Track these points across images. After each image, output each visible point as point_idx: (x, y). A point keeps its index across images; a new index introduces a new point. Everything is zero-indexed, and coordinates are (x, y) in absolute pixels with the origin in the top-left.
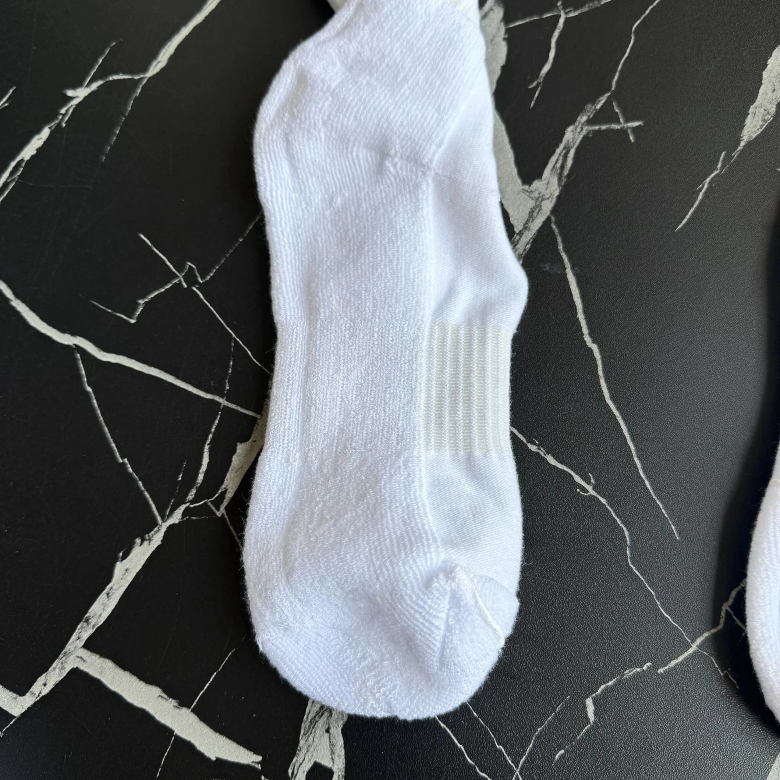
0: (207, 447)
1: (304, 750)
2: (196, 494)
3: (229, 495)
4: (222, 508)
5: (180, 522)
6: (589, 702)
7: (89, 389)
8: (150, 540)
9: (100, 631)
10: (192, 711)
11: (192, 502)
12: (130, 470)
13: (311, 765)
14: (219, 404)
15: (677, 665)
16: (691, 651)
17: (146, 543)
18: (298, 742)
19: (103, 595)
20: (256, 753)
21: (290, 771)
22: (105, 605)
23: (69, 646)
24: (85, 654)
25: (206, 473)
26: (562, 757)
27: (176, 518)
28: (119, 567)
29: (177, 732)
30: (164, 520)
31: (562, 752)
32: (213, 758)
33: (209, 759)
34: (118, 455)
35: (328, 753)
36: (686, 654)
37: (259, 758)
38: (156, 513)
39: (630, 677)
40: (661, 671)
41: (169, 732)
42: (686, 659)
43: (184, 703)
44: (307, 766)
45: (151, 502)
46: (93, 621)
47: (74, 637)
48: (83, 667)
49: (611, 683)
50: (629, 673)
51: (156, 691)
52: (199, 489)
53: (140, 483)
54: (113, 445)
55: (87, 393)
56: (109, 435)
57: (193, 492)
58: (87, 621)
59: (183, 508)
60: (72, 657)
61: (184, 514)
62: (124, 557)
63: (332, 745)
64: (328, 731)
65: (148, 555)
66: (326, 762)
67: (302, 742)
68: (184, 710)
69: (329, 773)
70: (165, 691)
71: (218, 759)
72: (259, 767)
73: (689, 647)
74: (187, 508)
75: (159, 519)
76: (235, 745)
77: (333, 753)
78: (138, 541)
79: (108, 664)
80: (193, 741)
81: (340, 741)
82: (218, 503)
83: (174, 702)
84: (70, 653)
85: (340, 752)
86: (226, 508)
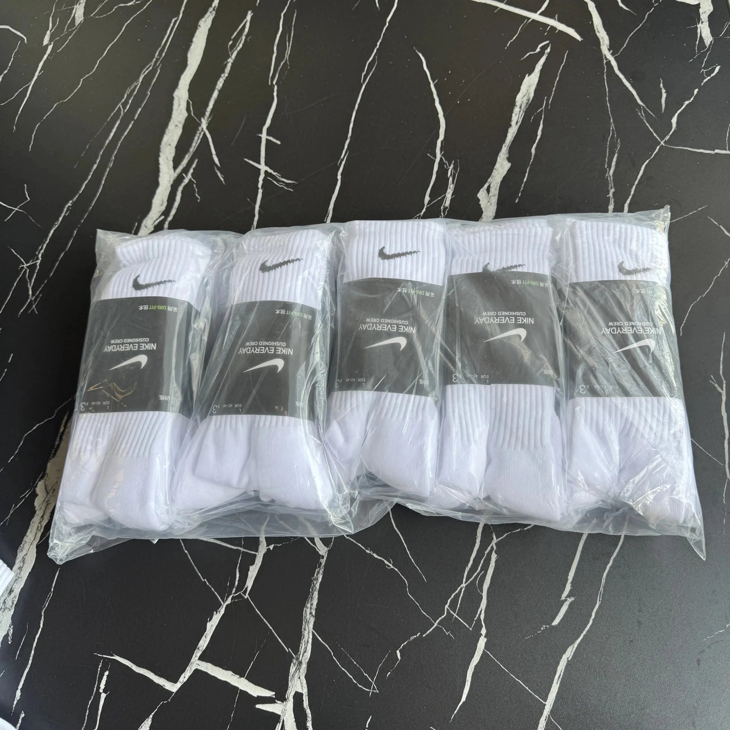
0: (237, 570)
1: (291, 687)
2: (236, 590)
3: (249, 589)
4: (247, 594)
5: (231, 603)
6: (398, 652)
7: (186, 552)
8: (220, 612)
9: (204, 652)
10: (246, 678)
11: (235, 594)
12: (208, 584)
13: (294, 692)
14: (240, 551)
15: (430, 632)
16: (435, 626)
17: (218, 613)
18: (288, 684)
19: (204, 637)
20: (273, 691)
21: (286, 696)
22: (205, 641)
23: (192, 660)
24: (200, 662)
25: (239, 581)
26: (389, 675)
27: (229, 601)
28: (209, 625)
29: (240, 688)
30: (224, 603)
31: (389, 673)
32: (256, 696)
33: (254, 697)
34: (202, 578)
35: (300, 687)
36: (433, 628)
37: (274, 693)
38: (221, 600)
39: (413, 640)
40: (424, 635)
41: (237, 688)
42: (433, 630)
43: (242, 676)
44: (293, 694)
45: (218, 596)
46: (201, 649)
47: (194, 656)
48: (199, 668)
49: (405, 643)
50: (412, 638)
51: (230, 673)
52: (236, 588)
53: (213, 589)
54: (199, 574)
55: (186, 553)
56: (197, 570)
57: (234, 589)
58: (198, 649)
59: (231, 596)
60: (195, 664)
61: (232, 599)
62: (210, 620)
63: (301, 683)
64: (299, 678)
65: (219, 618)
66: (300, 691)
67: (290, 684)
68: (242, 678)
69: (302, 694)
70: (233, 672)
71: (258, 696)
72: (274, 697)
73: (434, 624)
74: (233, 597)
75: (222, 602)
76: (264, 689)
77: (302, 687)
78: (215, 613)
79: (209, 665)
80: (247, 691)
81: (305, 682)
82: (245, 593)
83: (238, 676)
84: (193, 663)
85: (305, 685)
86: (248, 594)
